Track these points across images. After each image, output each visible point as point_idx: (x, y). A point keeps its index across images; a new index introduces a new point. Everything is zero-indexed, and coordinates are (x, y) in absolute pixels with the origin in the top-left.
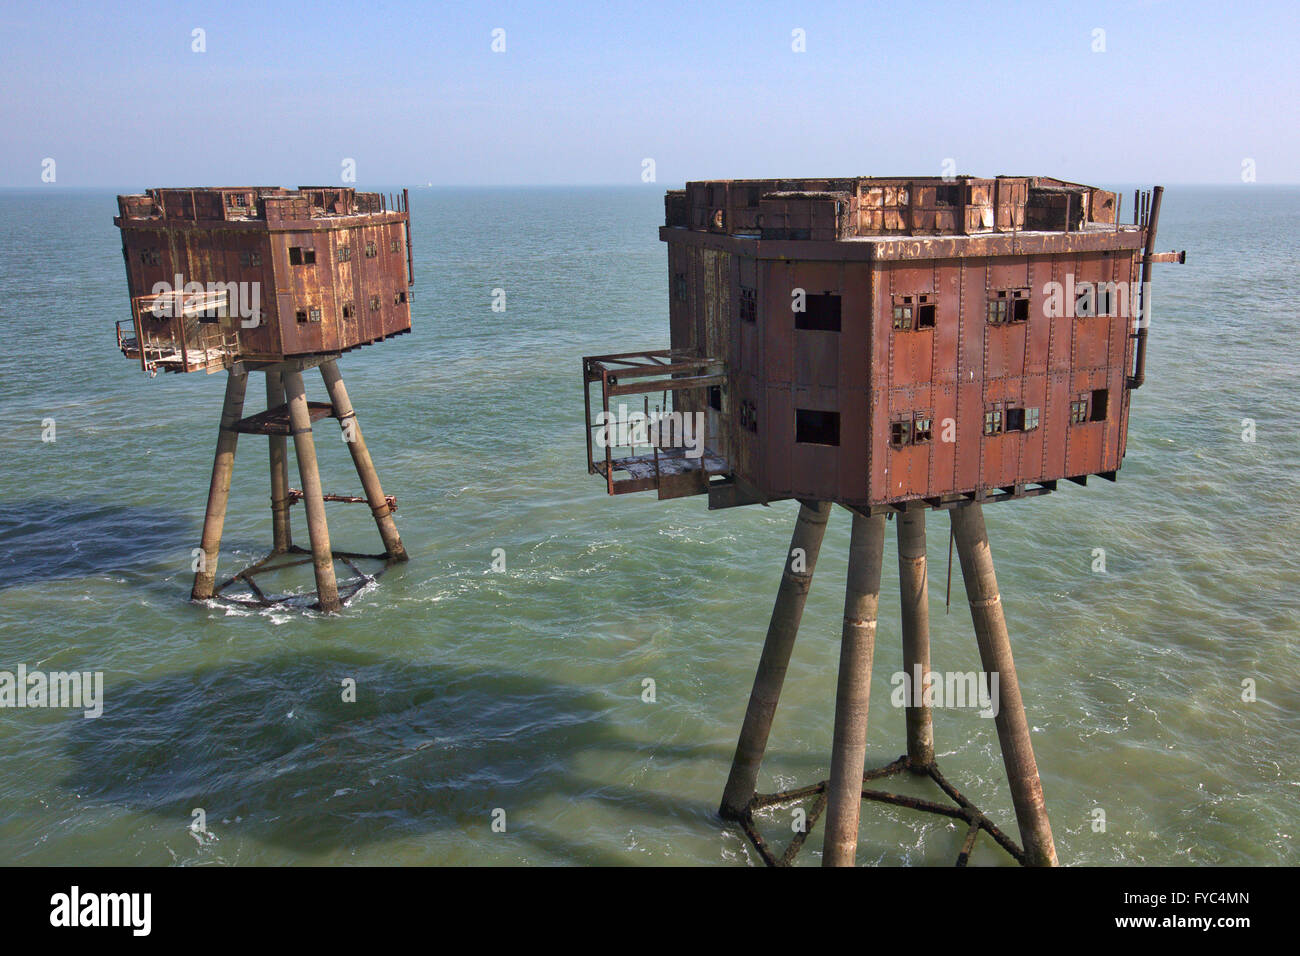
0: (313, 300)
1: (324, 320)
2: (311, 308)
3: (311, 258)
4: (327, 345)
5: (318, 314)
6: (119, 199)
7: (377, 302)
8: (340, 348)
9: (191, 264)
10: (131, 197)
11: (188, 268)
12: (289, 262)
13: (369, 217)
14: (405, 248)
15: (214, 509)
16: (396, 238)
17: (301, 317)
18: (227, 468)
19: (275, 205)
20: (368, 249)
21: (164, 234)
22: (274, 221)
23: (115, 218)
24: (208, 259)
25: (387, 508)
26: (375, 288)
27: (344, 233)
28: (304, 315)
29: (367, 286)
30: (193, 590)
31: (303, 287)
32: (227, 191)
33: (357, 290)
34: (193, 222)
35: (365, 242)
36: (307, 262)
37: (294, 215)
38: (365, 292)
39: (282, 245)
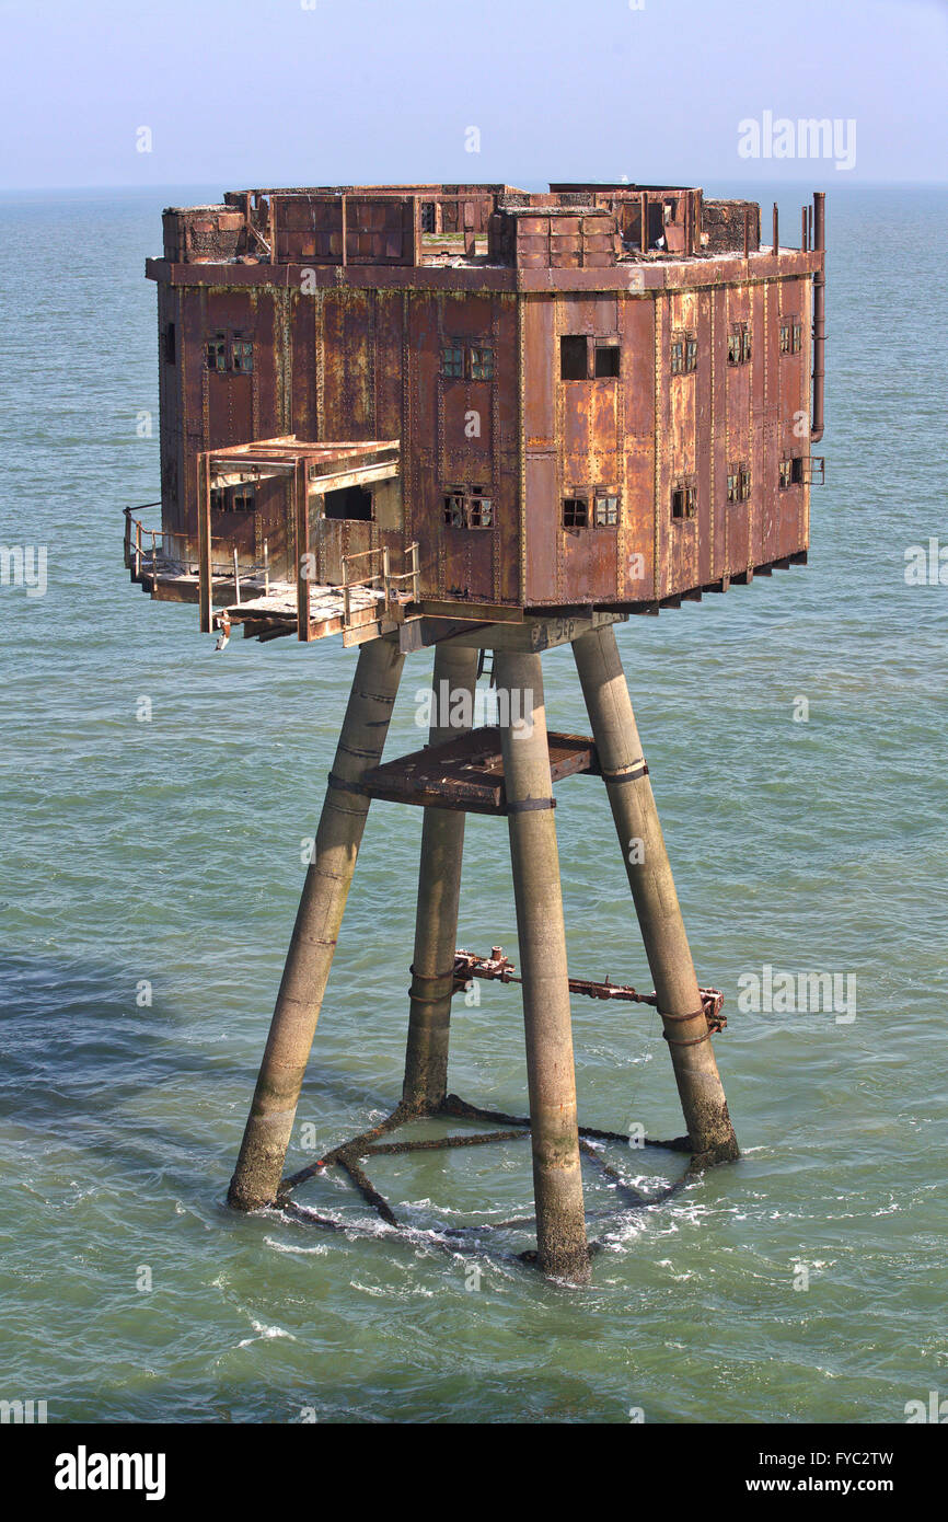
0: (606, 471)
1: (627, 523)
2: (599, 491)
3: (609, 362)
4: (629, 585)
5: (613, 507)
6: (170, 216)
7: (742, 481)
8: (659, 597)
9: (321, 373)
10: (201, 212)
11: (314, 382)
12: (558, 371)
13: (744, 263)
14: (809, 343)
15: (301, 986)
16: (791, 321)
17: (575, 514)
18: (338, 886)
19: (538, 229)
20: (733, 342)
21: (266, 301)
22: (533, 270)
23: (149, 261)
24: (362, 360)
25: (701, 1023)
26: (740, 445)
27: (688, 301)
28: (583, 507)
29: (725, 441)
30: (235, 1182)
31: (584, 438)
32: (425, 197)
33: (703, 447)
34: (339, 270)
35: (728, 326)
36: (599, 373)
37: (579, 255)
38: (720, 455)
39: (545, 329)
